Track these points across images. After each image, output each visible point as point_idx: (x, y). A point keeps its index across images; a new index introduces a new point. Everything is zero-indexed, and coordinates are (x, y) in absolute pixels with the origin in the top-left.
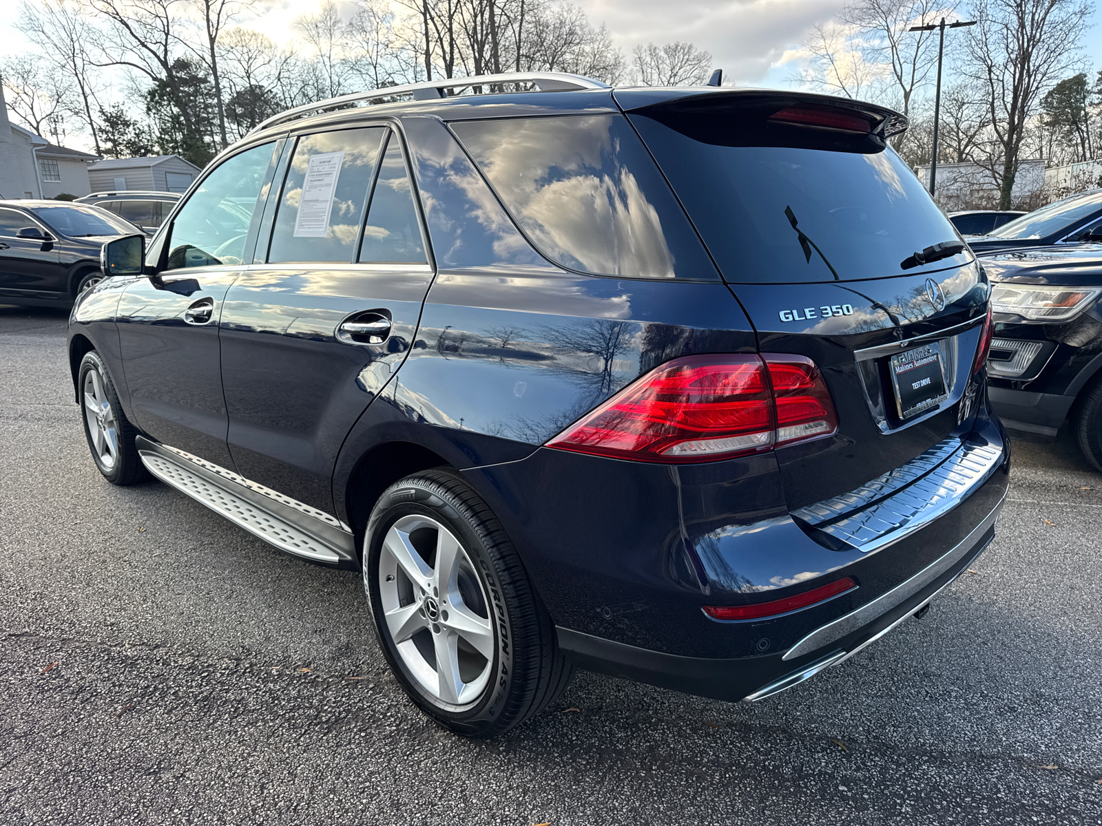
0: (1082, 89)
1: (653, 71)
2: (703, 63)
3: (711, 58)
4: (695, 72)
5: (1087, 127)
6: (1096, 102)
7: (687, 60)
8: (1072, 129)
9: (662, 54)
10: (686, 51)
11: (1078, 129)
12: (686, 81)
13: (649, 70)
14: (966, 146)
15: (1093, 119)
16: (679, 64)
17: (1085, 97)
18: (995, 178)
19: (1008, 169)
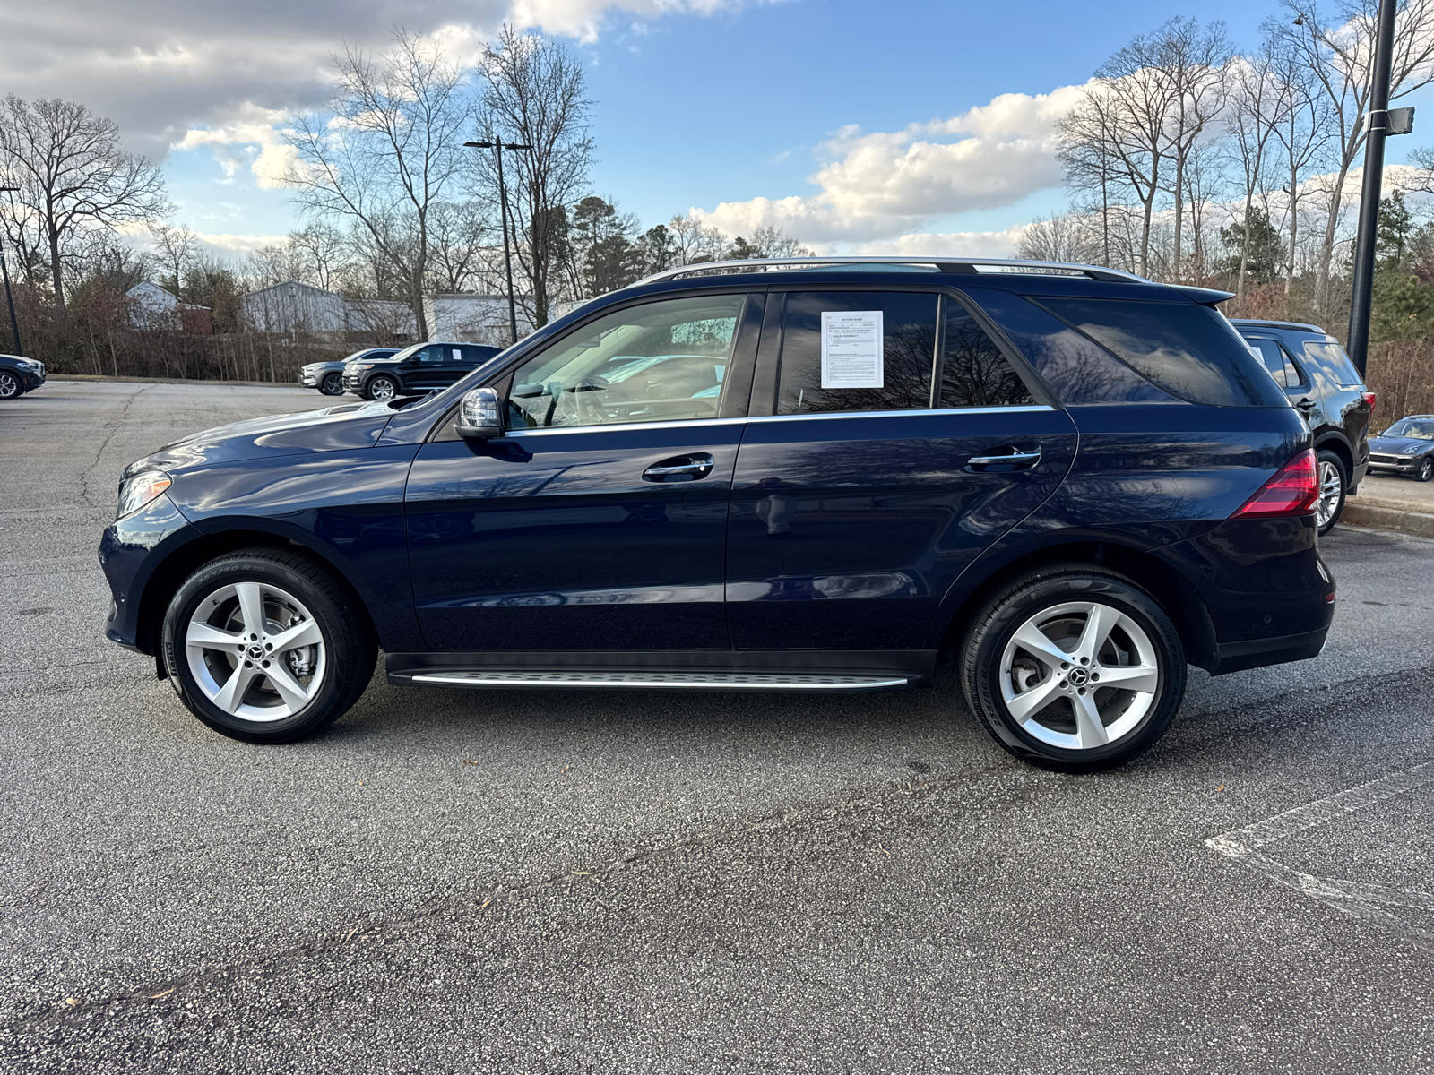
0: (563, 222)
1: (21, 136)
2: (106, 135)
3: (117, 128)
4: (93, 146)
5: (573, 263)
6: (578, 237)
7: (78, 127)
8: (560, 263)
9: (32, 111)
10: (75, 115)
11: (566, 264)
12: (79, 157)
13: (14, 133)
14: (458, 275)
15: (578, 255)
16: (65, 131)
17: (566, 231)
18: (528, 315)
19: (539, 305)
